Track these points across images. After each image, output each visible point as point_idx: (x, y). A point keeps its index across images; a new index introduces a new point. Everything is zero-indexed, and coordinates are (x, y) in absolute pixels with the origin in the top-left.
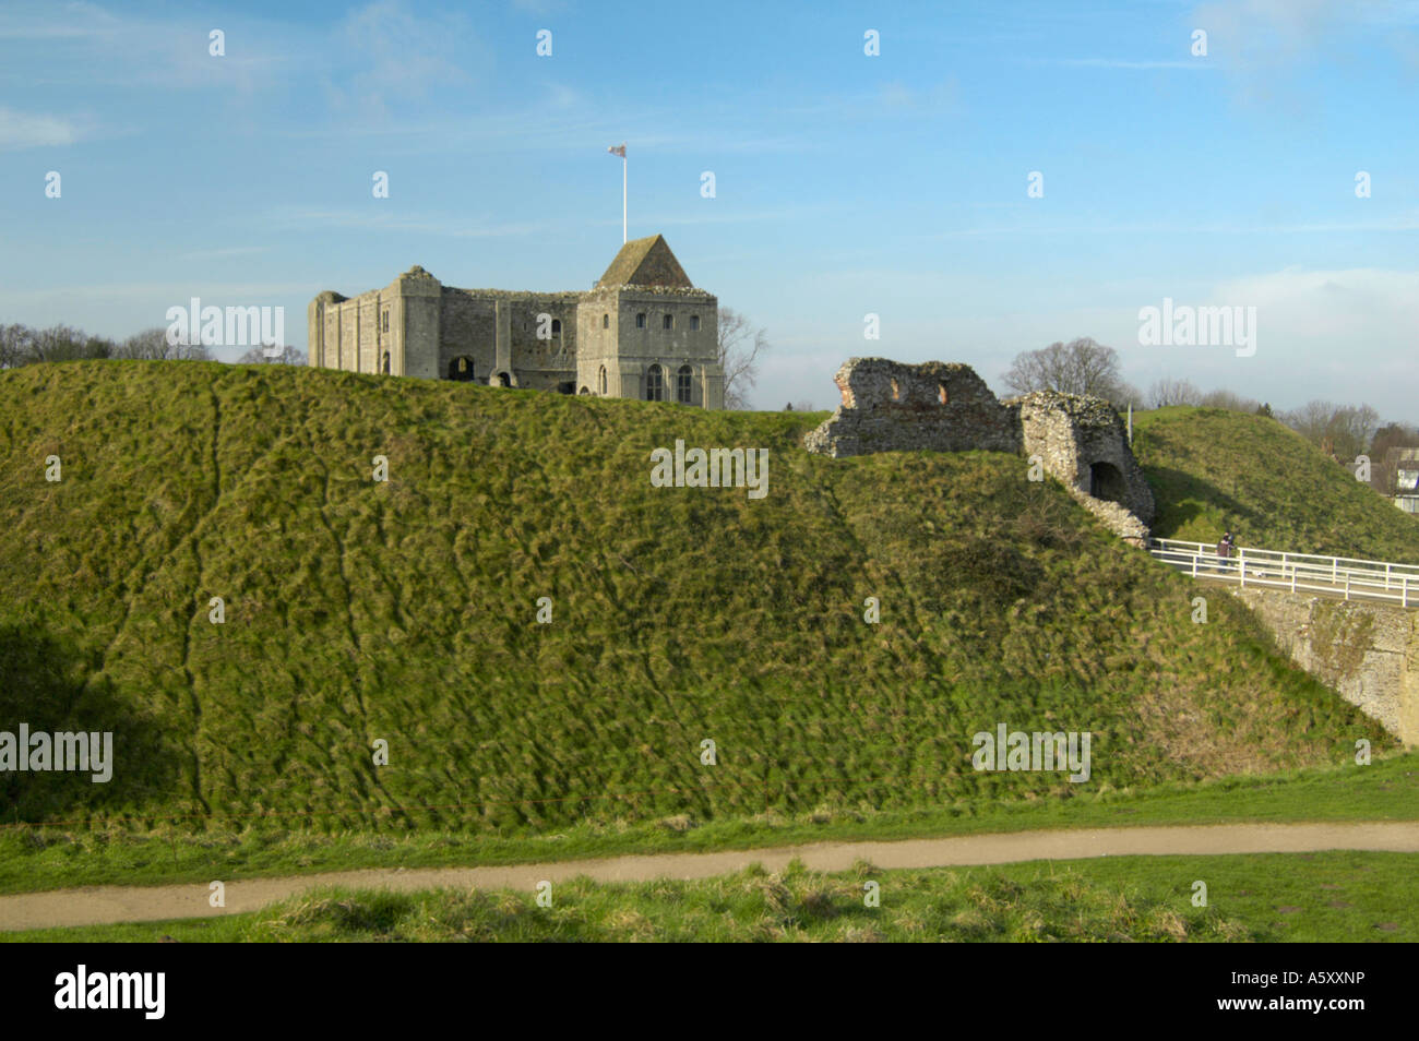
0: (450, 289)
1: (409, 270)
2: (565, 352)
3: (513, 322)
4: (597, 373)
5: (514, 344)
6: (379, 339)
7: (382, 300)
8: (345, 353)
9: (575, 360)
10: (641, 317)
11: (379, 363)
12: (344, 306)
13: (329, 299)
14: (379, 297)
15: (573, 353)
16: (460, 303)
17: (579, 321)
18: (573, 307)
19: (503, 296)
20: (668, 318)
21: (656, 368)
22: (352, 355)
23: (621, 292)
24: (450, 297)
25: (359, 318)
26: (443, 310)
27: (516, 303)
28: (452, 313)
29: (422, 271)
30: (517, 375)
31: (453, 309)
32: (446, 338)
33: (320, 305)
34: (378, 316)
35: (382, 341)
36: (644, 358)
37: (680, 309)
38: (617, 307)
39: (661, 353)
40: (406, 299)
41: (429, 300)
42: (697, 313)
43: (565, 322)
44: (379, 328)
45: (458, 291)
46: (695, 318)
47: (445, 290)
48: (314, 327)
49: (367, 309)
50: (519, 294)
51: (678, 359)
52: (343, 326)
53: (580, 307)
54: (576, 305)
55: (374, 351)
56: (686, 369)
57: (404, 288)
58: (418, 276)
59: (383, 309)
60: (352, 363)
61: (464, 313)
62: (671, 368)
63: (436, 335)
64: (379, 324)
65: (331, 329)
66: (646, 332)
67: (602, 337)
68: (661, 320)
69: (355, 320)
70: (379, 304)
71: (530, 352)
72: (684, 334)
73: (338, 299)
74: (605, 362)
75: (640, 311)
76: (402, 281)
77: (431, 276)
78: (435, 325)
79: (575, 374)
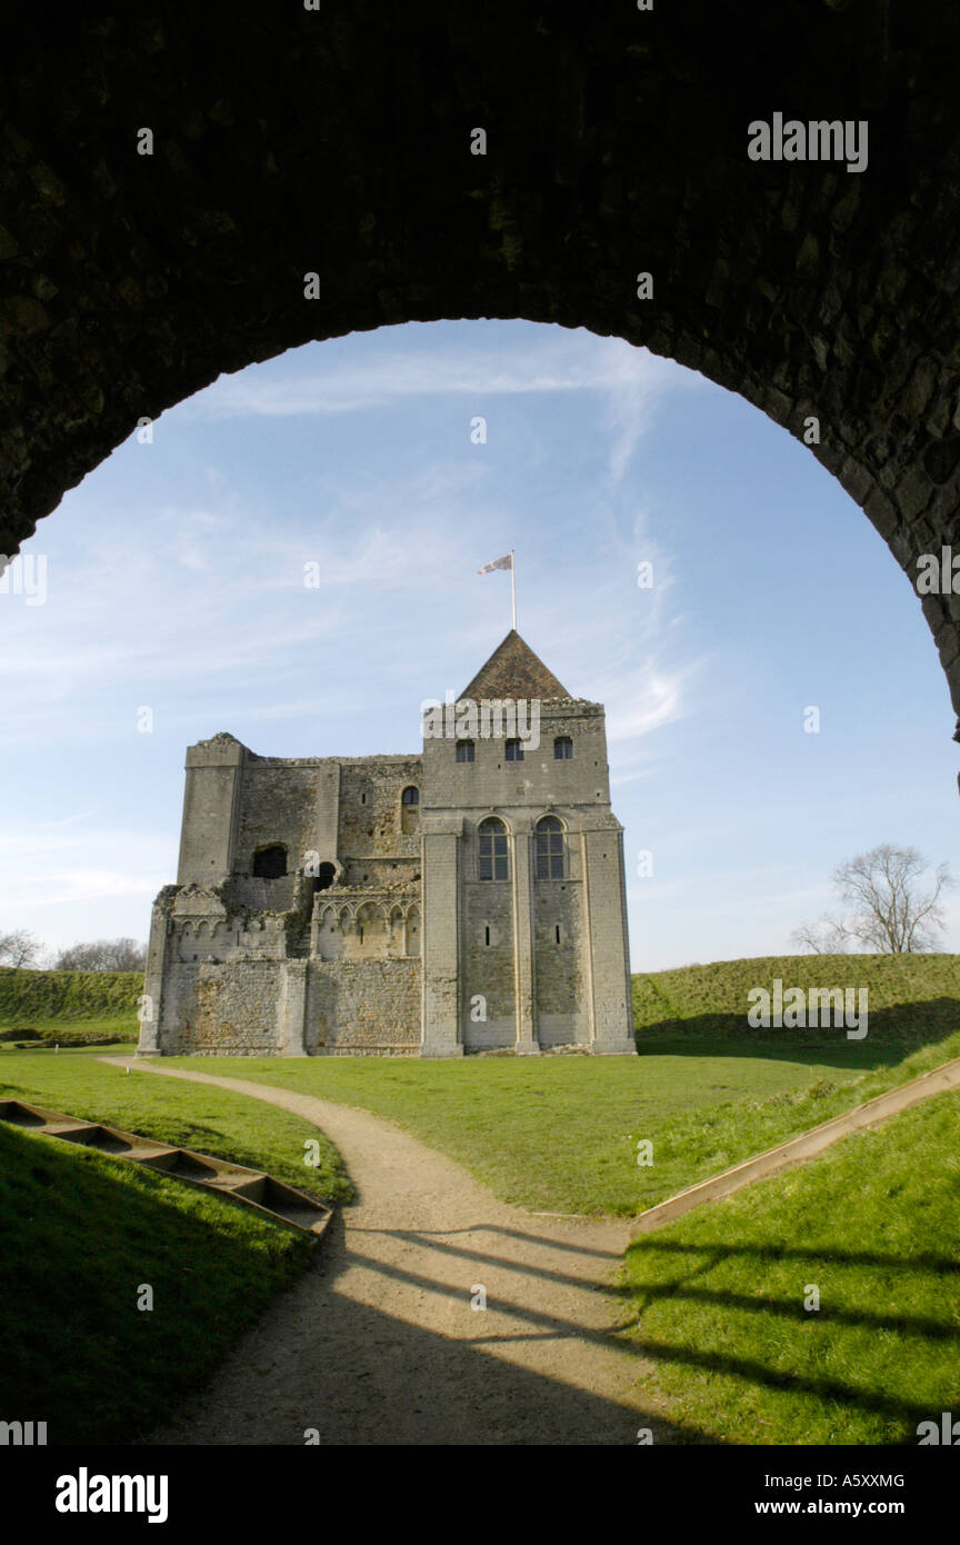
3: (343, 792)
5: (344, 823)
10: (465, 743)
16: (274, 774)
20: (513, 743)
24: (259, 766)
26: (242, 782)
27: (349, 769)
28: (255, 785)
31: (262, 781)
32: (249, 820)
36: (468, 808)
39: (502, 800)
40: (193, 771)
41: (224, 767)
42: (566, 732)
45: (274, 761)
46: (564, 740)
47: (254, 758)
51: (534, 806)
56: (550, 822)
57: (191, 758)
58: (221, 743)
61: (276, 786)
62: (524, 824)
63: (229, 815)
66: (474, 767)
68: (500, 747)
71: (370, 833)
72: (545, 767)
76: (191, 750)
78: (229, 802)
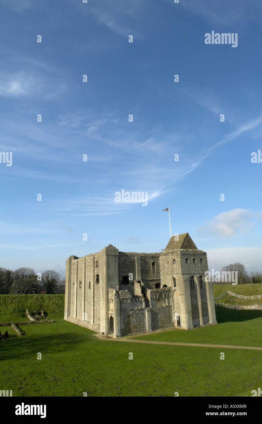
0: (121, 252)
1: (107, 246)
2: (157, 273)
3: (141, 263)
4: (171, 280)
5: (142, 271)
6: (94, 270)
7: (95, 257)
8: (79, 275)
9: (160, 275)
10: (187, 259)
11: (94, 279)
12: (79, 260)
13: (73, 258)
14: (94, 256)
15: (159, 273)
16: (124, 257)
17: (160, 262)
18: (158, 257)
19: (137, 254)
20: (194, 260)
21: (192, 277)
22: (82, 276)
23: (180, 251)
24: (121, 254)
25: (85, 263)
26: (119, 259)
27: (141, 257)
28: (122, 260)
29: (112, 246)
30: (143, 281)
31: (122, 259)
32: (120, 269)
33: (70, 260)
34: (94, 262)
35: (95, 271)
36: (189, 274)
37: (197, 256)
38: (179, 256)
39: (193, 272)
40: (107, 255)
41: (115, 256)
42: (202, 258)
43: (156, 262)
44: (94, 266)
45: (123, 253)
46: (201, 259)
47: (120, 253)
48: (68, 266)
49: (88, 260)
50: (142, 254)
51: (198, 274)
52: (79, 266)
53: (161, 257)
54: (159, 257)
55: (92, 274)
56: (201, 277)
57: (107, 252)
58: (111, 248)
59: (95, 260)
60: (82, 278)
61: (126, 261)
62: (197, 277)
63: (117, 268)
64: (94, 265)
65: (74, 267)
66: (189, 265)
67: (173, 267)
68: (192, 259)
69: (84, 264)
70: (94, 258)
71: (146, 273)
72: (199, 265)
73: (76, 258)
74: (175, 276)
75: (186, 258)
76: (106, 249)
77: (115, 248)
78: (117, 265)
79: (160, 280)
